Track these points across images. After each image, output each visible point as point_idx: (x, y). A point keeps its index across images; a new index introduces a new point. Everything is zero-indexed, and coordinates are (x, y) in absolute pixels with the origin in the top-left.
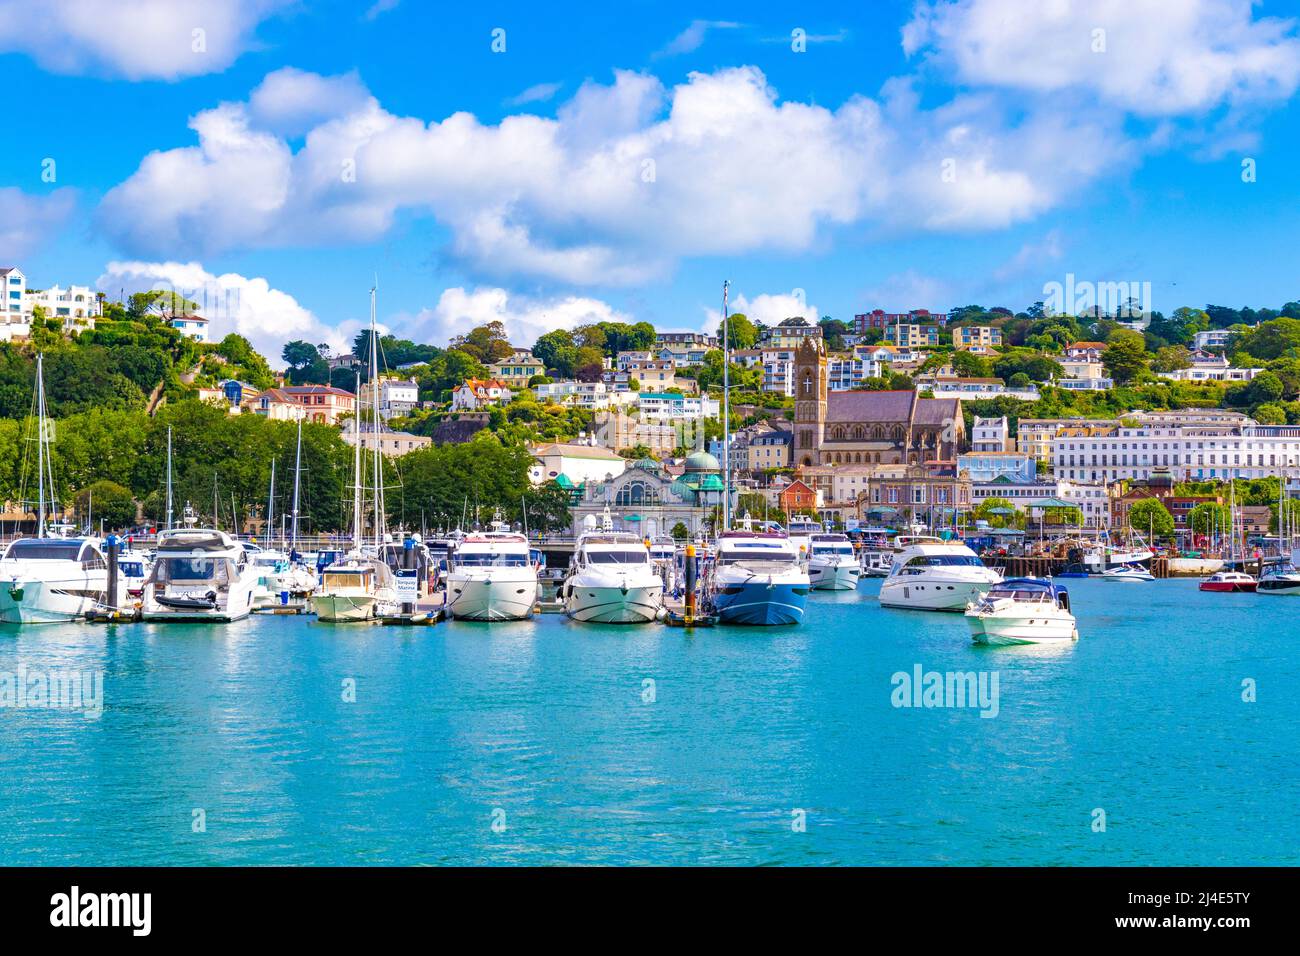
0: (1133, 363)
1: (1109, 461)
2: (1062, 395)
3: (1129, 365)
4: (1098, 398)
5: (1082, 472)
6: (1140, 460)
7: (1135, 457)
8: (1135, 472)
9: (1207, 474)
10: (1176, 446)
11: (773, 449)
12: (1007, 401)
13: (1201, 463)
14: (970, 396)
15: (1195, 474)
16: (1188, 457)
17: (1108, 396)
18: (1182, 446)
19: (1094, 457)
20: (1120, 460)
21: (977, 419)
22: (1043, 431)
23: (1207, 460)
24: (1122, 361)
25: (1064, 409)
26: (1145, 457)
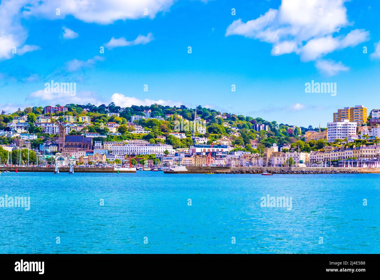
1: (123, 151)
2: (111, 136)
3: (124, 130)
4: (118, 137)
5: (118, 153)
6: (129, 150)
7: (128, 150)
8: (128, 153)
9: (141, 153)
10: (135, 148)
11: (54, 147)
12: (101, 138)
13: (140, 151)
14: (93, 137)
15: (139, 153)
16: (138, 150)
17: (120, 137)
18: (136, 148)
19: (120, 150)
20: (125, 151)
21: (95, 141)
22: (109, 144)
23: (141, 151)
26: (130, 150)
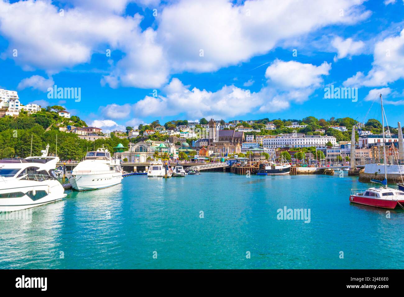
0: (281, 124)
1: (275, 144)
2: (265, 131)
4: (273, 131)
5: (269, 146)
6: (282, 143)
7: (281, 143)
8: (281, 146)
9: (297, 146)
10: (290, 140)
11: (205, 143)
12: (254, 132)
13: (296, 144)
14: (246, 131)
15: (294, 146)
16: (293, 143)
17: (275, 131)
18: (292, 140)
19: (272, 143)
20: (278, 143)
21: (247, 135)
22: (261, 138)
23: (297, 143)
24: (278, 124)
25: (266, 133)
26: (283, 143)
